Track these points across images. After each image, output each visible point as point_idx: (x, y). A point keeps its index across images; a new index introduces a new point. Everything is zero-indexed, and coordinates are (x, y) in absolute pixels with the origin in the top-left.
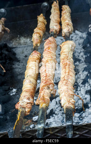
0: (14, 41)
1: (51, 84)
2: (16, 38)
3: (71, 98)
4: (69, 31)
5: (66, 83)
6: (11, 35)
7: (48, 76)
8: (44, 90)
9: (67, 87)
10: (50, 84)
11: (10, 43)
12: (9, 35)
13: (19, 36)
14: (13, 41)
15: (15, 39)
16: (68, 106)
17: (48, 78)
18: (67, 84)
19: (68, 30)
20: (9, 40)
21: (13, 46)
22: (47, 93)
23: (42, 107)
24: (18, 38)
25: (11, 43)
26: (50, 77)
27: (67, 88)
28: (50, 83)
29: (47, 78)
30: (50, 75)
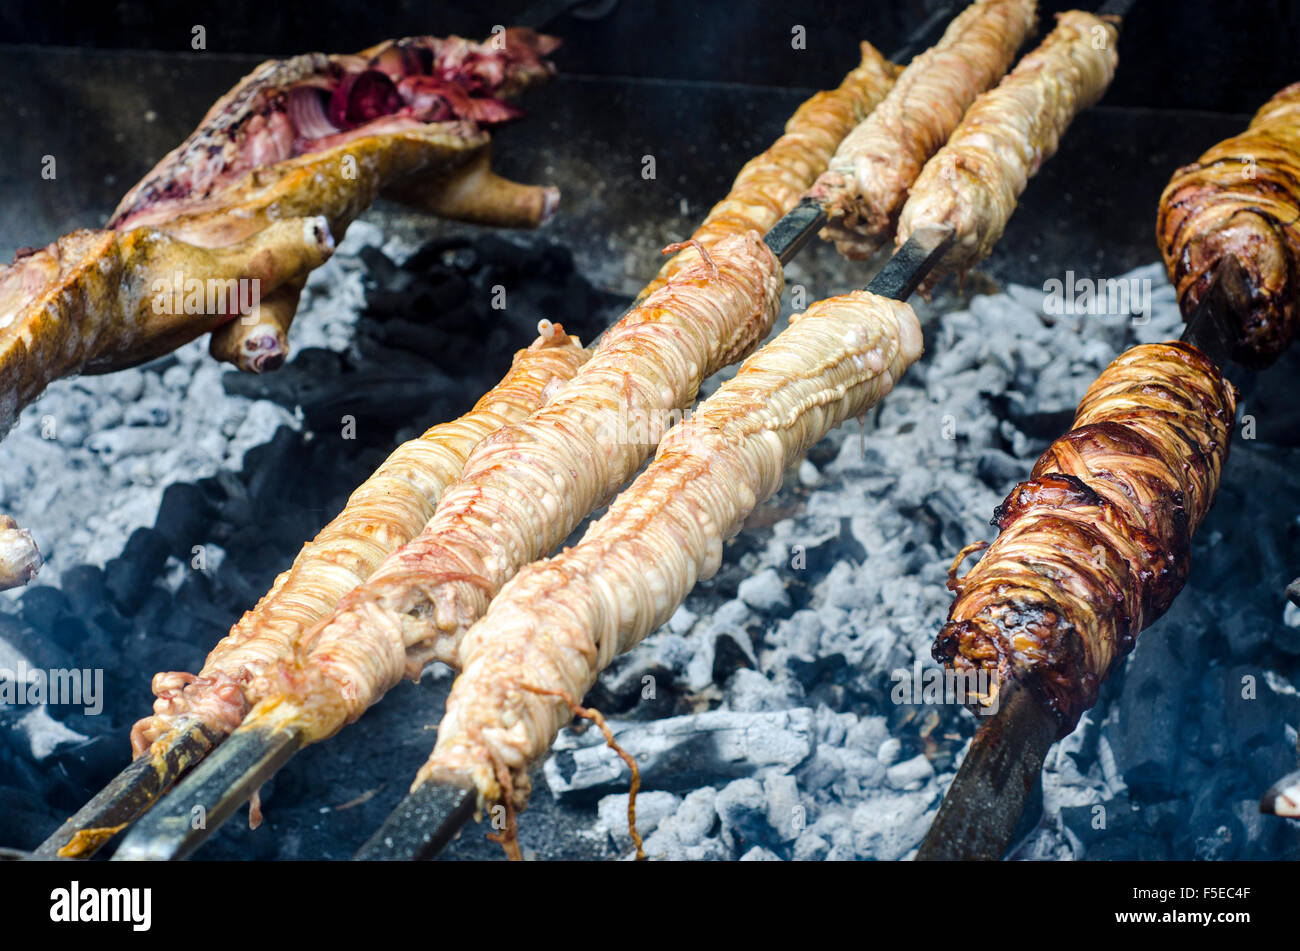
0: (641, 241)
1: (462, 578)
2: (658, 224)
3: (508, 716)
4: (949, 226)
5: (547, 594)
6: (620, 182)
7: (480, 516)
8: (370, 606)
9: (536, 622)
10: (451, 577)
11: (601, 252)
12: (602, 185)
13: (684, 208)
14: (633, 241)
15: (649, 229)
16: (451, 770)
17: (469, 528)
18: (547, 603)
19: (947, 218)
20: (595, 222)
21: (619, 286)
22: (381, 639)
23: (261, 722)
24: (674, 223)
25: (613, 256)
26: (496, 527)
27: (530, 636)
28: (451, 567)
29: (461, 529)
30: (501, 509)
